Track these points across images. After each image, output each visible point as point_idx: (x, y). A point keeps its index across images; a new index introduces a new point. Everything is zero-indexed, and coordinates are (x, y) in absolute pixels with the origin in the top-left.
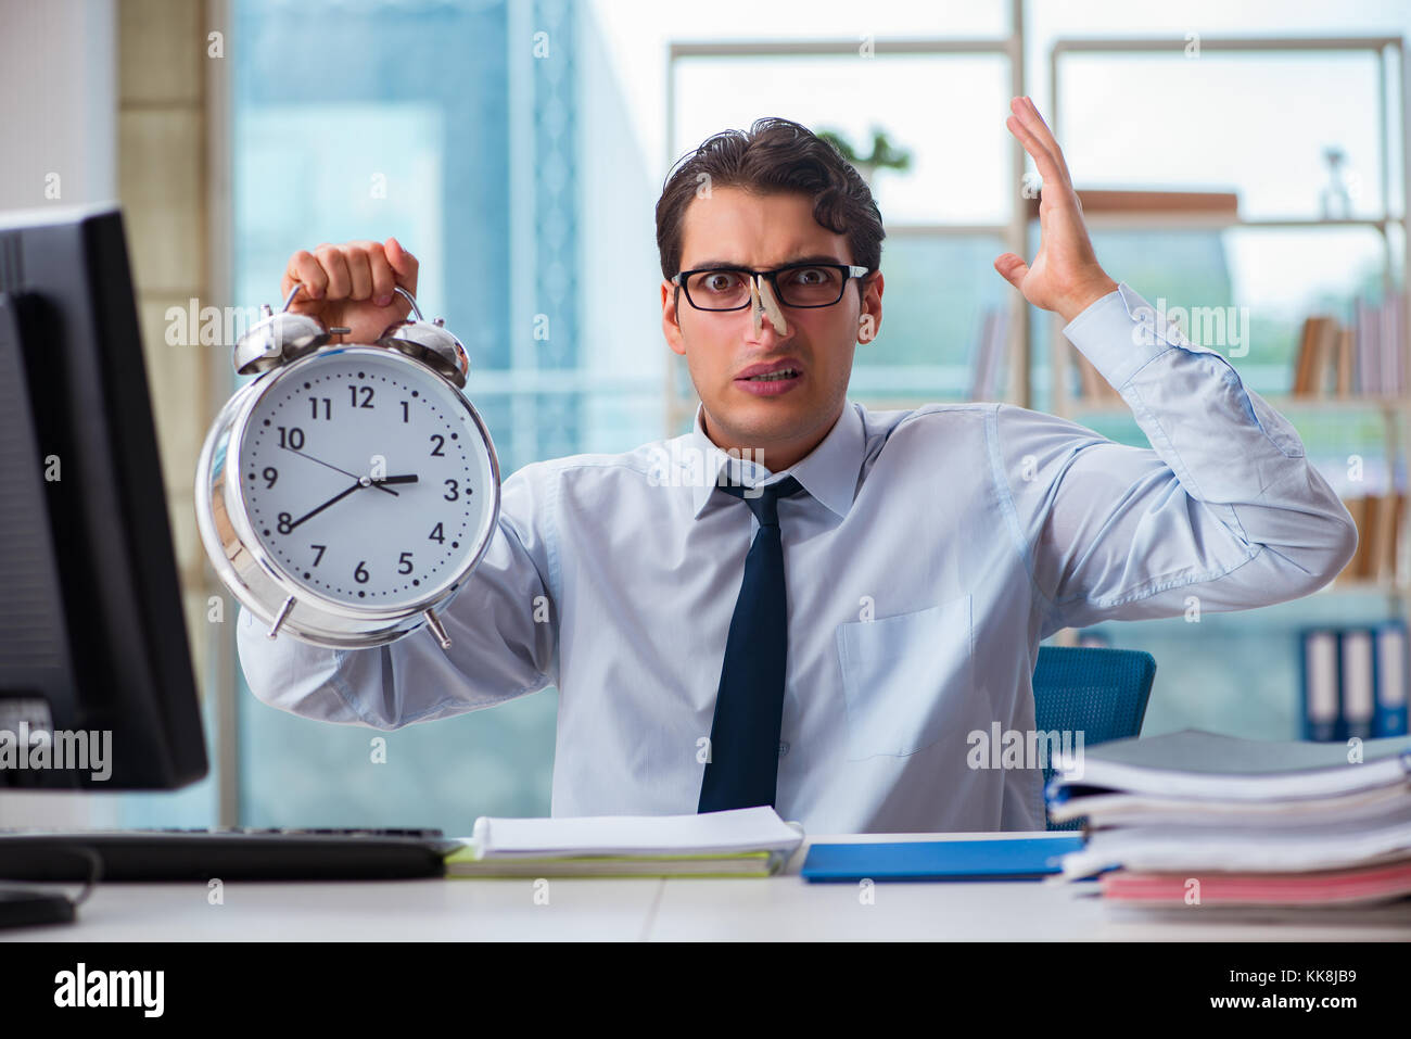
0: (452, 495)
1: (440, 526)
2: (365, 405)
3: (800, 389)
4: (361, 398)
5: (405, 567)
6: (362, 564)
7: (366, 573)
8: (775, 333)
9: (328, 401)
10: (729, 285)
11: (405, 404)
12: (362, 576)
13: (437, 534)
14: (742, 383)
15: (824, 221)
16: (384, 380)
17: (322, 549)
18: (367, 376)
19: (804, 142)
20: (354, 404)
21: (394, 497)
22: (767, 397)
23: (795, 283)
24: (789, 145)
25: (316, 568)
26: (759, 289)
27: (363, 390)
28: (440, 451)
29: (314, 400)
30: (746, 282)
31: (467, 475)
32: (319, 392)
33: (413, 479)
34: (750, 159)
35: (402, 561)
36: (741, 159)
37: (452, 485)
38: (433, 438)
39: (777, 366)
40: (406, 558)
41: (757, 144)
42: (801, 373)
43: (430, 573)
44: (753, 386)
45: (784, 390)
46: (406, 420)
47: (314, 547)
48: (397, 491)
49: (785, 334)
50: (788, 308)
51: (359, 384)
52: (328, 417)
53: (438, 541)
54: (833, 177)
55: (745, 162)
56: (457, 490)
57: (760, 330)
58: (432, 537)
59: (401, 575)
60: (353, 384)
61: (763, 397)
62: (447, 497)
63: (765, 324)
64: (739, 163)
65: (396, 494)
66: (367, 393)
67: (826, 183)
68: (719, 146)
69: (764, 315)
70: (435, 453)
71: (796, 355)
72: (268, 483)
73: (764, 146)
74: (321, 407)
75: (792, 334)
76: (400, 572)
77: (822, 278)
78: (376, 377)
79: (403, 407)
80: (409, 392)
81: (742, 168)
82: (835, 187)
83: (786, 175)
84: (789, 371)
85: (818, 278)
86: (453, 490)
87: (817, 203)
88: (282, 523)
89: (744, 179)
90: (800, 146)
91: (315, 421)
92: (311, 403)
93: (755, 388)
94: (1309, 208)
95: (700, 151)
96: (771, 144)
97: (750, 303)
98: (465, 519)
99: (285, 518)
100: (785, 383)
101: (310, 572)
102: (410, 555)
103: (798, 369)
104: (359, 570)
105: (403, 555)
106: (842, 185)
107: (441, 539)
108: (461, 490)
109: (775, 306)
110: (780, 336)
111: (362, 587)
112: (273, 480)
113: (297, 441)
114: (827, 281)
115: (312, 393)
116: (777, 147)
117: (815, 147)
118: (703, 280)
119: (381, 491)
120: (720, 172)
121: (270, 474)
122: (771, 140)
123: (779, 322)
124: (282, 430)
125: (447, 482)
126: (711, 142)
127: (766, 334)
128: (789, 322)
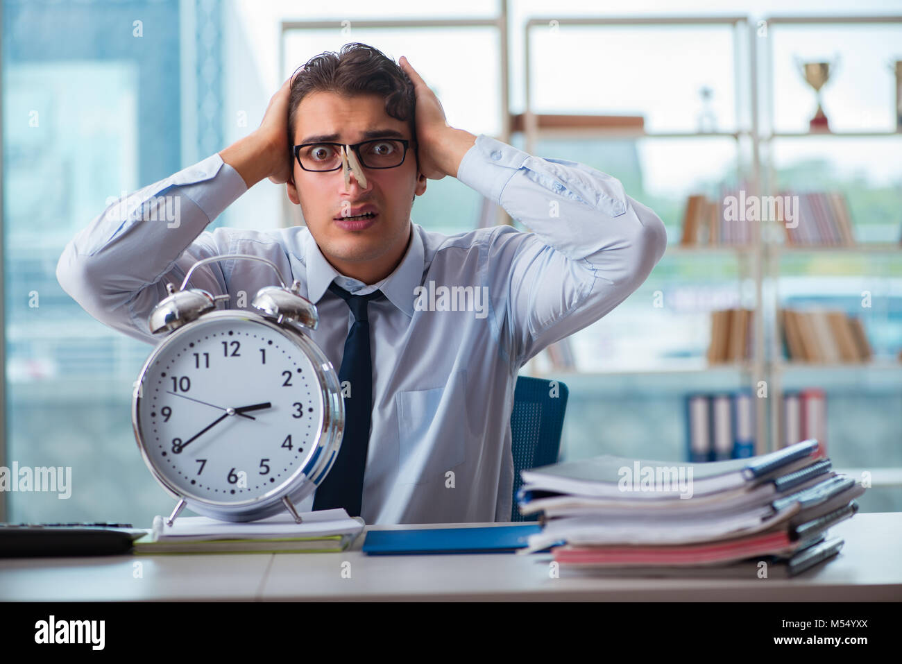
0: (298, 414)
1: (289, 437)
2: (234, 354)
3: (377, 225)
4: (231, 349)
5: (264, 469)
6: (233, 470)
7: (235, 476)
8: (358, 187)
9: (207, 355)
10: (328, 155)
11: (263, 351)
12: (233, 479)
13: (287, 444)
14: (339, 222)
15: (391, 112)
16: (247, 334)
17: (204, 461)
18: (235, 333)
19: (377, 60)
20: (226, 355)
21: (252, 420)
22: (355, 232)
23: (372, 153)
24: (367, 62)
25: (200, 476)
26: (347, 156)
27: (232, 344)
28: (289, 383)
29: (197, 355)
30: (338, 152)
31: (309, 398)
32: (201, 349)
33: (268, 405)
34: (340, 74)
35: (262, 465)
36: (334, 73)
37: (298, 406)
38: (284, 374)
39: (362, 209)
40: (265, 463)
41: (345, 61)
42: (377, 214)
43: (282, 472)
44: (345, 224)
45: (366, 227)
46: (264, 362)
47: (198, 461)
48: (254, 416)
49: (366, 188)
50: (367, 169)
51: (229, 339)
52: (207, 366)
53: (287, 449)
54: (398, 83)
55: (337, 74)
56: (302, 410)
57: (348, 184)
58: (283, 446)
59: (261, 475)
60: (225, 341)
61: (352, 232)
62: (294, 416)
63: (352, 181)
64: (333, 76)
65: (254, 419)
66: (235, 345)
67: (393, 88)
68: (319, 63)
69: (351, 174)
70: (286, 384)
71: (375, 203)
72: (165, 418)
73: (349, 63)
74: (202, 359)
75: (370, 189)
76: (261, 473)
77: (390, 150)
78: (242, 333)
79: (261, 353)
80: (266, 341)
81: (335, 79)
82: (399, 91)
83: (364, 84)
84: (369, 213)
85: (388, 149)
86: (299, 410)
87: (387, 102)
88: (175, 445)
89: (336, 86)
90: (374, 62)
91: (198, 370)
92: (195, 357)
93: (346, 226)
94: (690, 125)
95: (306, 66)
96: (353, 62)
97: (341, 167)
98: (308, 431)
99: (177, 442)
100: (367, 222)
101: (195, 479)
102: (267, 460)
103: (375, 212)
104: (231, 475)
105: (263, 460)
106: (403, 89)
107: (290, 447)
108: (305, 410)
109: (359, 168)
110: (363, 189)
111: (232, 487)
112: (169, 415)
113: (185, 386)
114: (394, 152)
115: (195, 350)
116: (359, 64)
117: (385, 63)
118: (309, 152)
119: (244, 418)
120: (319, 81)
121: (167, 412)
122: (353, 59)
123: (362, 179)
124: (175, 379)
125: (295, 405)
126: (314, 61)
127: (353, 187)
128: (368, 180)
